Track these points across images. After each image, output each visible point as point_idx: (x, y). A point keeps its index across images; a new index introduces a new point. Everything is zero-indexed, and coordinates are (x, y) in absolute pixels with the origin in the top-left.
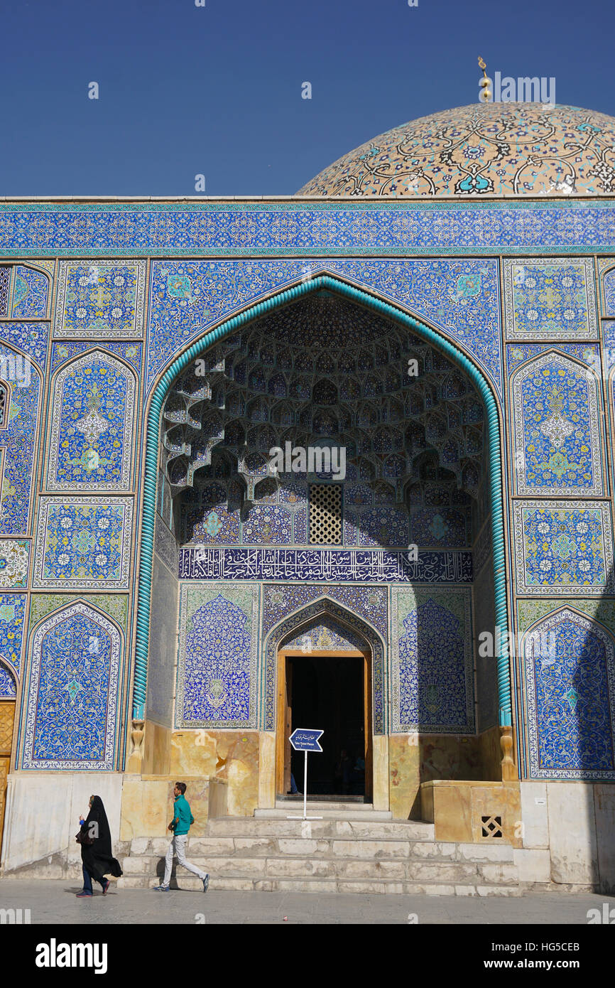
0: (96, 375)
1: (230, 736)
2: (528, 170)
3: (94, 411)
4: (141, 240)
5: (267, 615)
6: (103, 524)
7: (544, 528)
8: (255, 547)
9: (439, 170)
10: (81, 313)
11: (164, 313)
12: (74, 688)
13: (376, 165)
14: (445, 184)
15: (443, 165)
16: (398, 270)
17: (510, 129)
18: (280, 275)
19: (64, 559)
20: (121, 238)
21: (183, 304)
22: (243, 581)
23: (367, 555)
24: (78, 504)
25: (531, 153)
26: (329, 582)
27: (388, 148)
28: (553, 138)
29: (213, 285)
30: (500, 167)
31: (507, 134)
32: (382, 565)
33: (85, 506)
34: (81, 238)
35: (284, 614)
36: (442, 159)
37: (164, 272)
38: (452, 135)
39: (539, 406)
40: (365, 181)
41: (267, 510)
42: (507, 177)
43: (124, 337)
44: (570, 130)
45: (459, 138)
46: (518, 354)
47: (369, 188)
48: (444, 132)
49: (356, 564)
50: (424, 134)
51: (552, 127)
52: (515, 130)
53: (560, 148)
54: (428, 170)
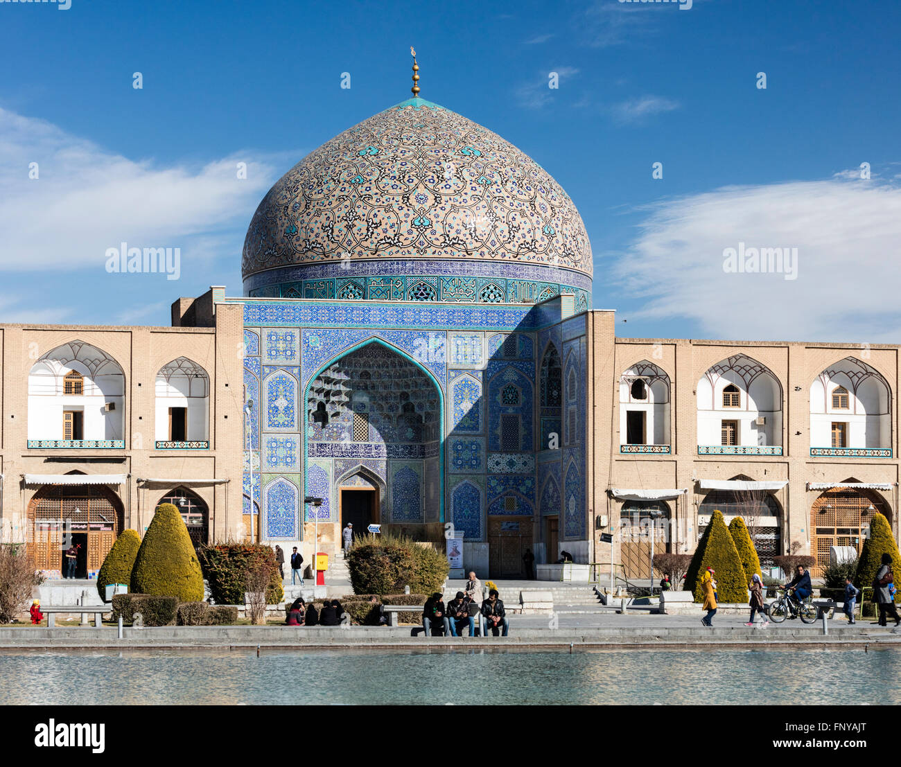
0: (281, 381)
1: (323, 525)
2: (452, 215)
3: (281, 397)
4: (297, 319)
5: (336, 474)
6: (289, 445)
7: (460, 447)
8: (330, 443)
9: (402, 209)
10: (274, 353)
11: (309, 353)
12: (281, 510)
13: (364, 193)
14: (406, 219)
15: (404, 206)
16: (405, 335)
17: (442, 181)
18: (357, 337)
19: (274, 460)
20: (289, 318)
21: (316, 349)
22: (326, 458)
23: (379, 446)
24: (278, 437)
25: (453, 203)
26: (363, 458)
27: (370, 180)
28: (465, 191)
29: (328, 341)
30: (436, 212)
31: (439, 186)
32: (386, 451)
33: (281, 438)
34: (271, 318)
35: (343, 473)
36: (404, 200)
37: (308, 334)
38: (408, 181)
39: (460, 397)
40: (357, 204)
41: (335, 425)
42: (440, 219)
43: (293, 364)
44: (474, 184)
45: (412, 185)
46: (453, 374)
47: (360, 212)
48: (404, 177)
49: (374, 451)
50: (391, 175)
51: (464, 181)
52: (444, 183)
53: (468, 199)
54: (395, 207)
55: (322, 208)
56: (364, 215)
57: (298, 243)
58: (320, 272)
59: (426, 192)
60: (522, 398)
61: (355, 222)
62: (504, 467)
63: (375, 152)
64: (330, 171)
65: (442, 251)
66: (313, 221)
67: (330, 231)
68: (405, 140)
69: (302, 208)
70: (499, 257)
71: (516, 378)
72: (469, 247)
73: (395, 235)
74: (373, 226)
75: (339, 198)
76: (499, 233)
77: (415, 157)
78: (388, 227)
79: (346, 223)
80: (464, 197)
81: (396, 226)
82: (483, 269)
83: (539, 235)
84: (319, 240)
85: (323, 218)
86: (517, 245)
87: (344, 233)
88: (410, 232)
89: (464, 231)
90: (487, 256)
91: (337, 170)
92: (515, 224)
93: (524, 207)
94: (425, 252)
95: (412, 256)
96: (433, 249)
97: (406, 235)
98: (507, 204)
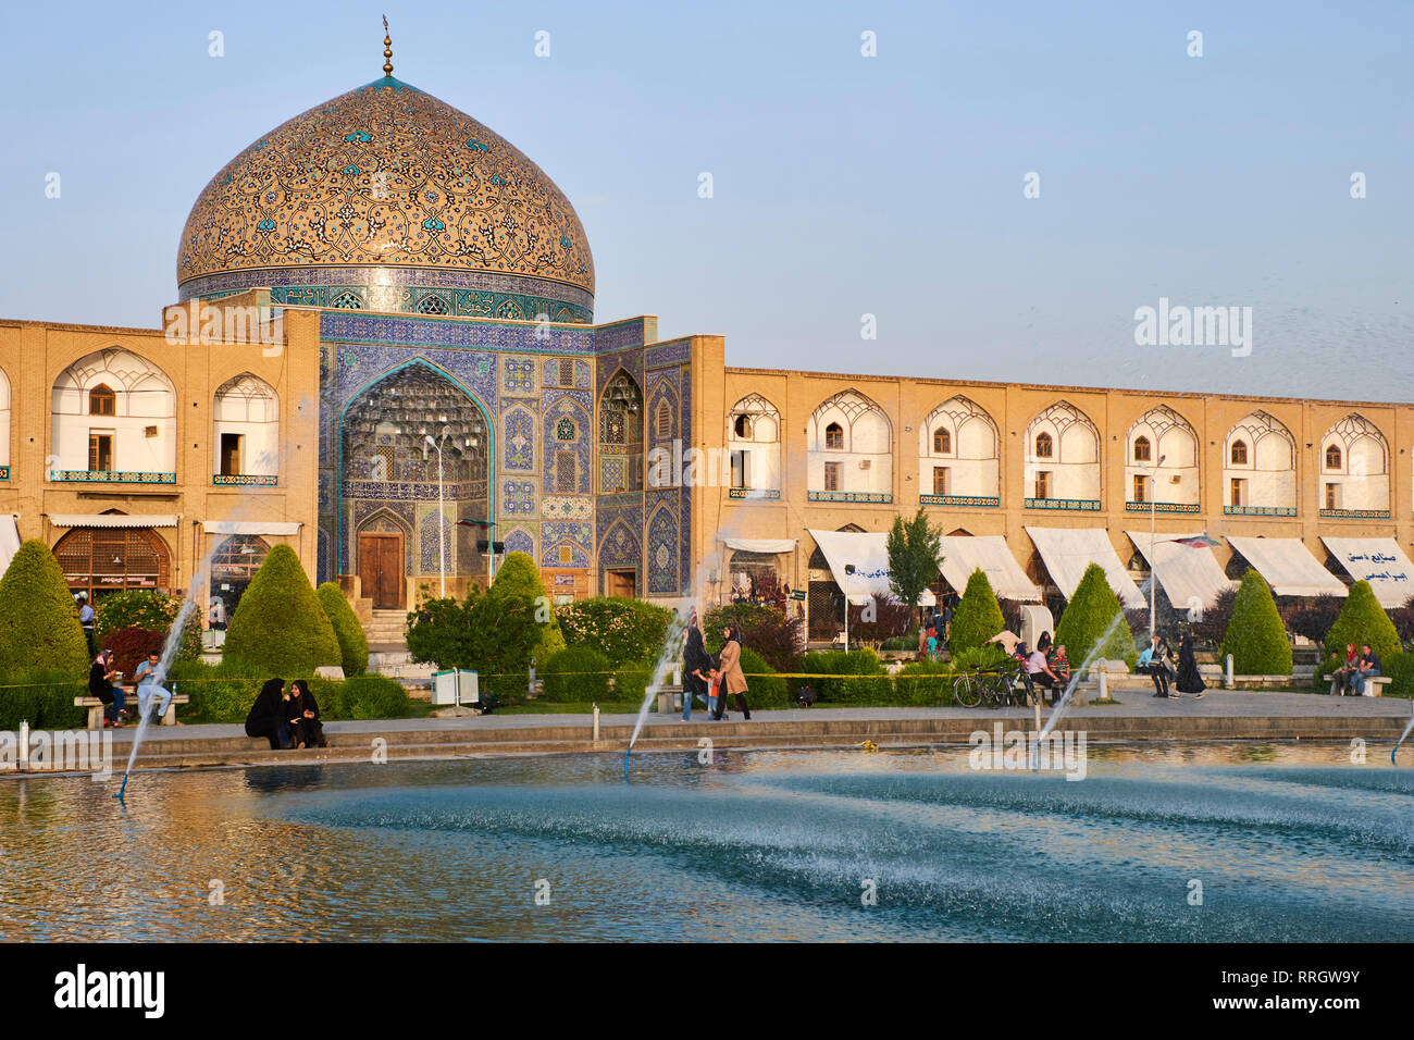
2: (467, 218)
4: (331, 332)
5: (357, 517)
9: (410, 208)
11: (343, 373)
13: (361, 187)
15: (412, 204)
16: (453, 356)
17: (452, 178)
18: (398, 356)
21: (352, 369)
23: (406, 486)
25: (468, 205)
26: (387, 500)
28: (480, 191)
29: (366, 360)
30: (450, 214)
31: (451, 184)
32: (413, 491)
35: (365, 516)
36: (411, 198)
37: (342, 351)
38: (414, 175)
39: (512, 430)
40: (354, 200)
42: (455, 223)
44: (488, 184)
45: (419, 181)
46: (504, 404)
47: (359, 208)
48: (408, 170)
49: (400, 491)
50: (393, 167)
51: (477, 179)
52: (455, 181)
53: (484, 201)
54: (402, 206)
55: (308, 201)
56: (364, 213)
57: (276, 242)
58: (307, 277)
59: (438, 191)
60: (578, 433)
61: (353, 220)
62: (559, 513)
63: (366, 138)
64: (312, 157)
65: (458, 260)
66: (298, 216)
67: (321, 229)
68: (400, 127)
69: (281, 199)
70: (518, 270)
71: (572, 410)
72: (487, 257)
73: (403, 238)
74: (376, 226)
75: (330, 190)
76: (518, 243)
77: (417, 147)
78: (394, 228)
79: (341, 221)
80: (479, 198)
81: (404, 227)
82: (502, 283)
83: (557, 247)
84: (307, 239)
85: (310, 213)
86: (537, 257)
87: (339, 233)
88: (420, 236)
89: (481, 238)
90: (506, 269)
91: (322, 157)
92: (534, 232)
93: (541, 214)
94: (439, 260)
95: (423, 263)
96: (447, 257)
97: (416, 239)
98: (524, 209)
